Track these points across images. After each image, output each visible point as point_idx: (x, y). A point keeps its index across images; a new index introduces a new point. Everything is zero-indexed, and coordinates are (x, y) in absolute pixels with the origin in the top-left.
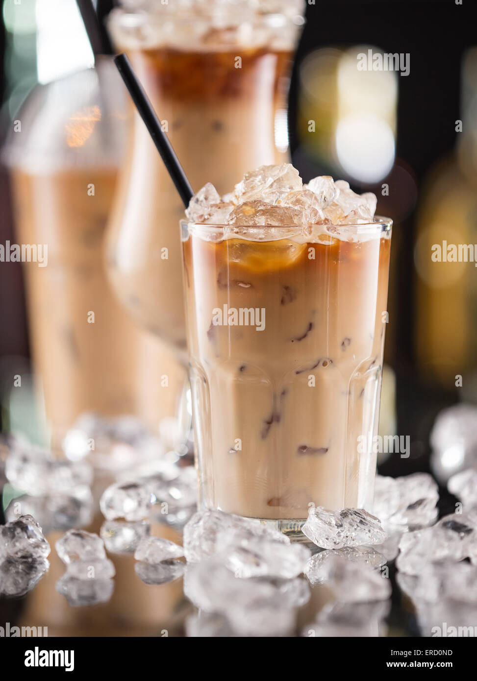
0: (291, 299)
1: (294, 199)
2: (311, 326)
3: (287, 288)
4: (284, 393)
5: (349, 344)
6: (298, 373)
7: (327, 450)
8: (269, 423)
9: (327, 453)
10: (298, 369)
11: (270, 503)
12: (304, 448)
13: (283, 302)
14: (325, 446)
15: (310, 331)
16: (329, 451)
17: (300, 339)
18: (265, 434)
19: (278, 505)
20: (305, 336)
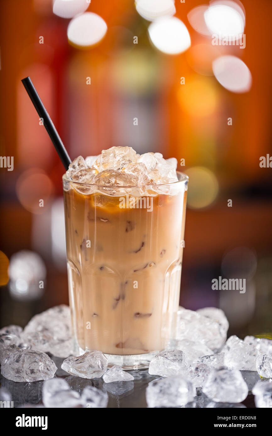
0: (132, 229)
1: (133, 169)
2: (143, 244)
3: (129, 222)
4: (126, 283)
5: (165, 253)
6: (135, 271)
7: (150, 315)
8: (118, 300)
9: (151, 316)
10: (135, 269)
11: (117, 346)
12: (138, 314)
13: (127, 230)
14: (150, 312)
15: (143, 247)
16: (152, 315)
17: (136, 252)
18: (115, 307)
19: (122, 347)
20: (140, 250)
